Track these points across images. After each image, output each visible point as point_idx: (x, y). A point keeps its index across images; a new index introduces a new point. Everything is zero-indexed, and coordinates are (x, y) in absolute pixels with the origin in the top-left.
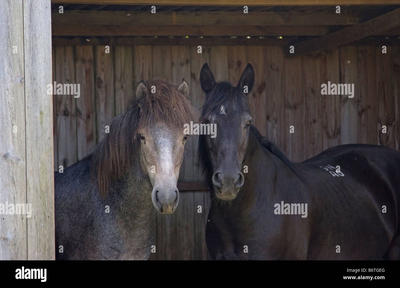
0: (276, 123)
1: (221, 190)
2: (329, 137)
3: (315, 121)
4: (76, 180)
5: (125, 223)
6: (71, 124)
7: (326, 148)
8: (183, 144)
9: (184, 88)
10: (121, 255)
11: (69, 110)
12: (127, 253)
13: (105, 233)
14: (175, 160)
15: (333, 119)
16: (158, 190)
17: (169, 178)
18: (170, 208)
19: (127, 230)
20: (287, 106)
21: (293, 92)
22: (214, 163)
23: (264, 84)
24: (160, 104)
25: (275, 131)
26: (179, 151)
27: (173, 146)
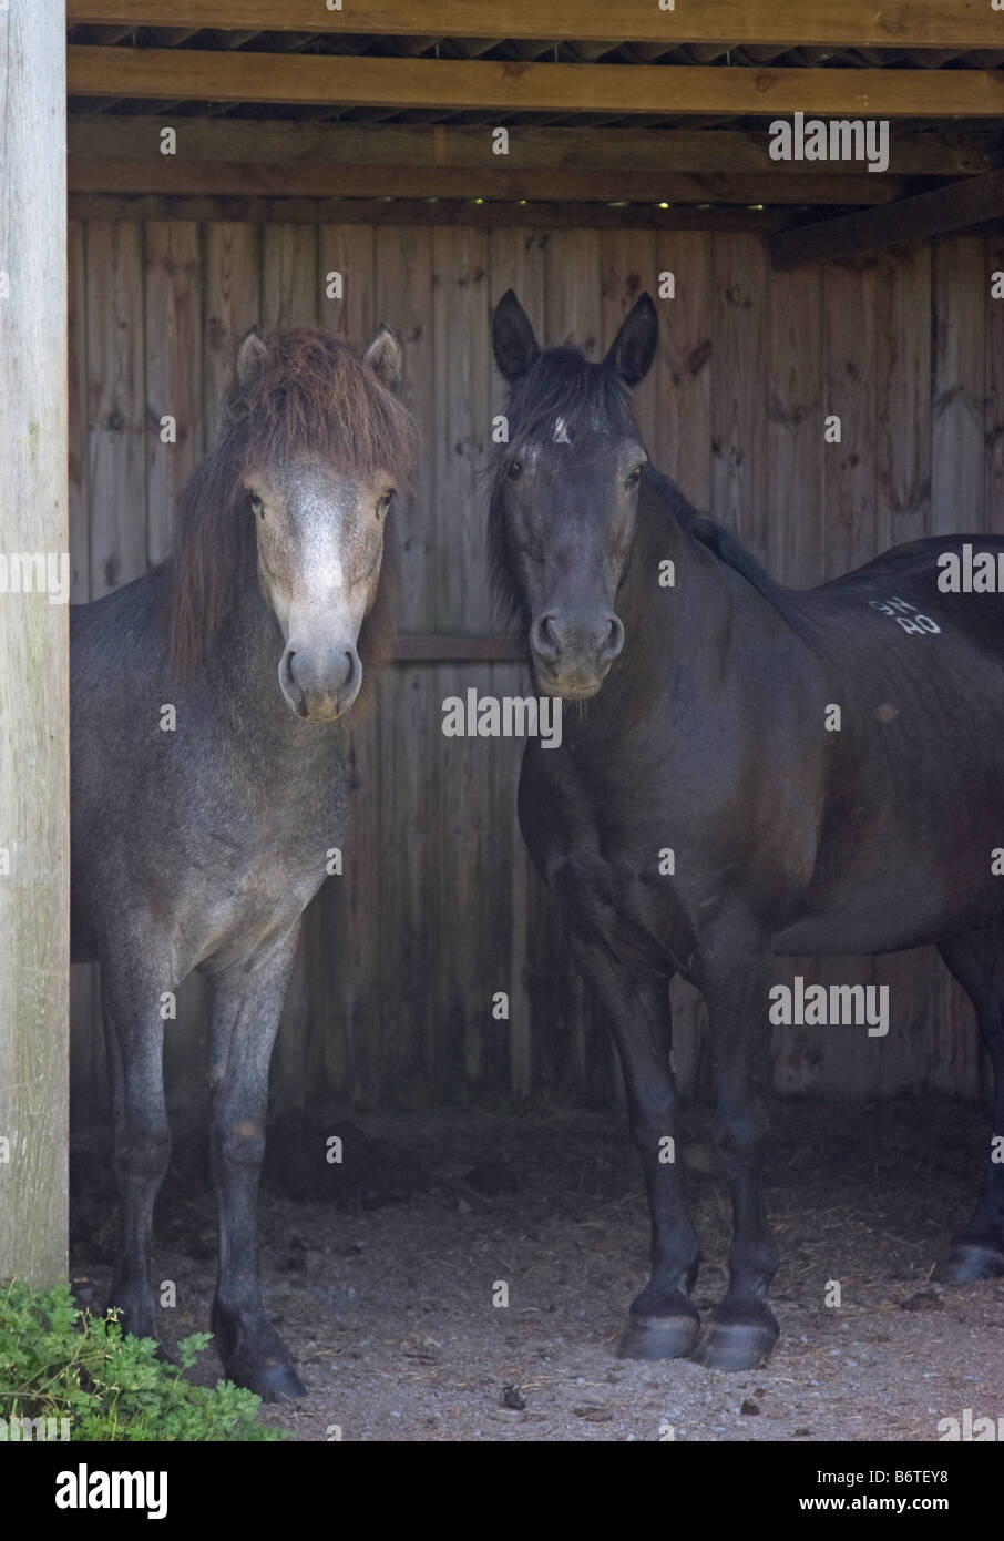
0: (739, 462)
1: (557, 669)
2: (896, 507)
3: (854, 460)
4: (125, 634)
5: (249, 765)
6: (130, 454)
7: (885, 545)
8: (377, 516)
9: (384, 352)
10: (246, 858)
11: (126, 414)
12: (264, 852)
13: (193, 792)
14: (350, 564)
15: (910, 455)
16: (295, 650)
17: (326, 615)
18: (328, 705)
19: (259, 786)
20: (774, 412)
21: (793, 371)
22: (534, 586)
23: (707, 345)
24: (302, 397)
25: (735, 490)
26: (363, 538)
27: (345, 521)
